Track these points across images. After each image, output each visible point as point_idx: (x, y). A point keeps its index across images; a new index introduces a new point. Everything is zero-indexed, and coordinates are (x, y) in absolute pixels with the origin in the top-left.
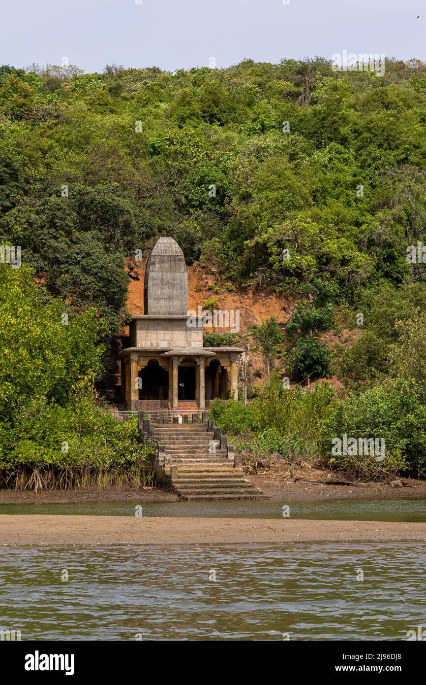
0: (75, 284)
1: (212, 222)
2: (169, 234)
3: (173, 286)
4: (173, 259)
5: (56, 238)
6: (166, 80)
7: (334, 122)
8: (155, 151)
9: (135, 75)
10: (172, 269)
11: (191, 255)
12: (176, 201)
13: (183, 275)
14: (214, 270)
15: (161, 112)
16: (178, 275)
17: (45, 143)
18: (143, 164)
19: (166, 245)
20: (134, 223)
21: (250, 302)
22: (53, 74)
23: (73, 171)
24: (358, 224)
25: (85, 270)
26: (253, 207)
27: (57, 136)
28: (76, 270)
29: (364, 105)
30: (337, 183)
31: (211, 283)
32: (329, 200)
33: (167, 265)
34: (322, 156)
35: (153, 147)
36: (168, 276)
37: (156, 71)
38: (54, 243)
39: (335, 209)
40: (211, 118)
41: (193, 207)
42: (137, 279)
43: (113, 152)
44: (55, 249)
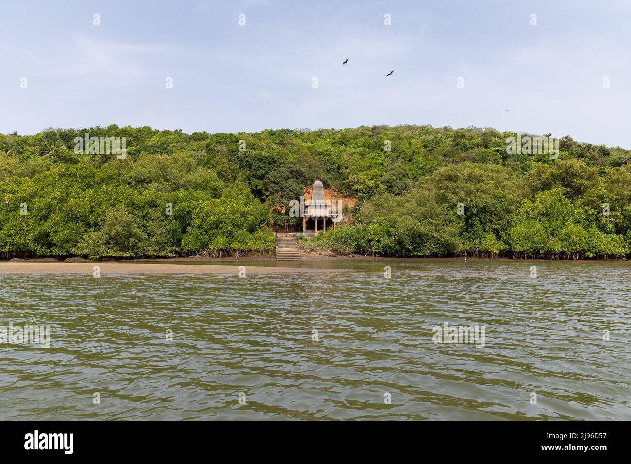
0: (287, 195)
1: (336, 175)
2: (319, 179)
3: (320, 195)
4: (320, 187)
5: (282, 181)
6: (336, 132)
7: (379, 144)
8: (322, 154)
9: (327, 131)
10: (319, 190)
11: (326, 186)
12: (326, 169)
13: (323, 192)
14: (337, 190)
15: (327, 142)
16: (321, 192)
17: (286, 152)
18: (316, 158)
19: (318, 183)
20: (307, 176)
21: (347, 200)
22: (302, 131)
23: (293, 160)
24: (381, 176)
25: (290, 191)
26: (348, 171)
27: (290, 150)
28: (288, 190)
29: (393, 139)
30: (376, 163)
31: (336, 194)
32: (373, 168)
33: (318, 189)
34: (373, 155)
35: (321, 153)
36: (318, 192)
37: (333, 129)
38: (281, 183)
39: (375, 171)
40: (342, 144)
41: (331, 171)
42: (309, 193)
43: (306, 154)
44: (282, 185)
